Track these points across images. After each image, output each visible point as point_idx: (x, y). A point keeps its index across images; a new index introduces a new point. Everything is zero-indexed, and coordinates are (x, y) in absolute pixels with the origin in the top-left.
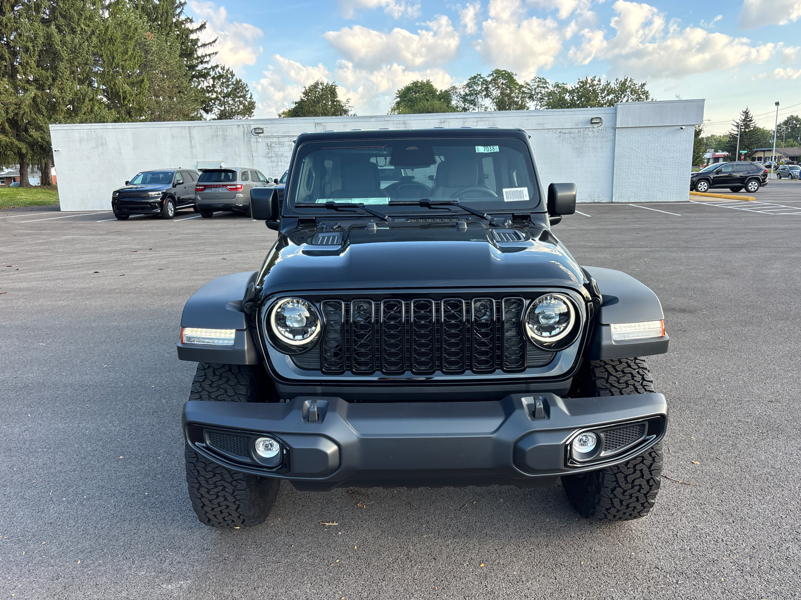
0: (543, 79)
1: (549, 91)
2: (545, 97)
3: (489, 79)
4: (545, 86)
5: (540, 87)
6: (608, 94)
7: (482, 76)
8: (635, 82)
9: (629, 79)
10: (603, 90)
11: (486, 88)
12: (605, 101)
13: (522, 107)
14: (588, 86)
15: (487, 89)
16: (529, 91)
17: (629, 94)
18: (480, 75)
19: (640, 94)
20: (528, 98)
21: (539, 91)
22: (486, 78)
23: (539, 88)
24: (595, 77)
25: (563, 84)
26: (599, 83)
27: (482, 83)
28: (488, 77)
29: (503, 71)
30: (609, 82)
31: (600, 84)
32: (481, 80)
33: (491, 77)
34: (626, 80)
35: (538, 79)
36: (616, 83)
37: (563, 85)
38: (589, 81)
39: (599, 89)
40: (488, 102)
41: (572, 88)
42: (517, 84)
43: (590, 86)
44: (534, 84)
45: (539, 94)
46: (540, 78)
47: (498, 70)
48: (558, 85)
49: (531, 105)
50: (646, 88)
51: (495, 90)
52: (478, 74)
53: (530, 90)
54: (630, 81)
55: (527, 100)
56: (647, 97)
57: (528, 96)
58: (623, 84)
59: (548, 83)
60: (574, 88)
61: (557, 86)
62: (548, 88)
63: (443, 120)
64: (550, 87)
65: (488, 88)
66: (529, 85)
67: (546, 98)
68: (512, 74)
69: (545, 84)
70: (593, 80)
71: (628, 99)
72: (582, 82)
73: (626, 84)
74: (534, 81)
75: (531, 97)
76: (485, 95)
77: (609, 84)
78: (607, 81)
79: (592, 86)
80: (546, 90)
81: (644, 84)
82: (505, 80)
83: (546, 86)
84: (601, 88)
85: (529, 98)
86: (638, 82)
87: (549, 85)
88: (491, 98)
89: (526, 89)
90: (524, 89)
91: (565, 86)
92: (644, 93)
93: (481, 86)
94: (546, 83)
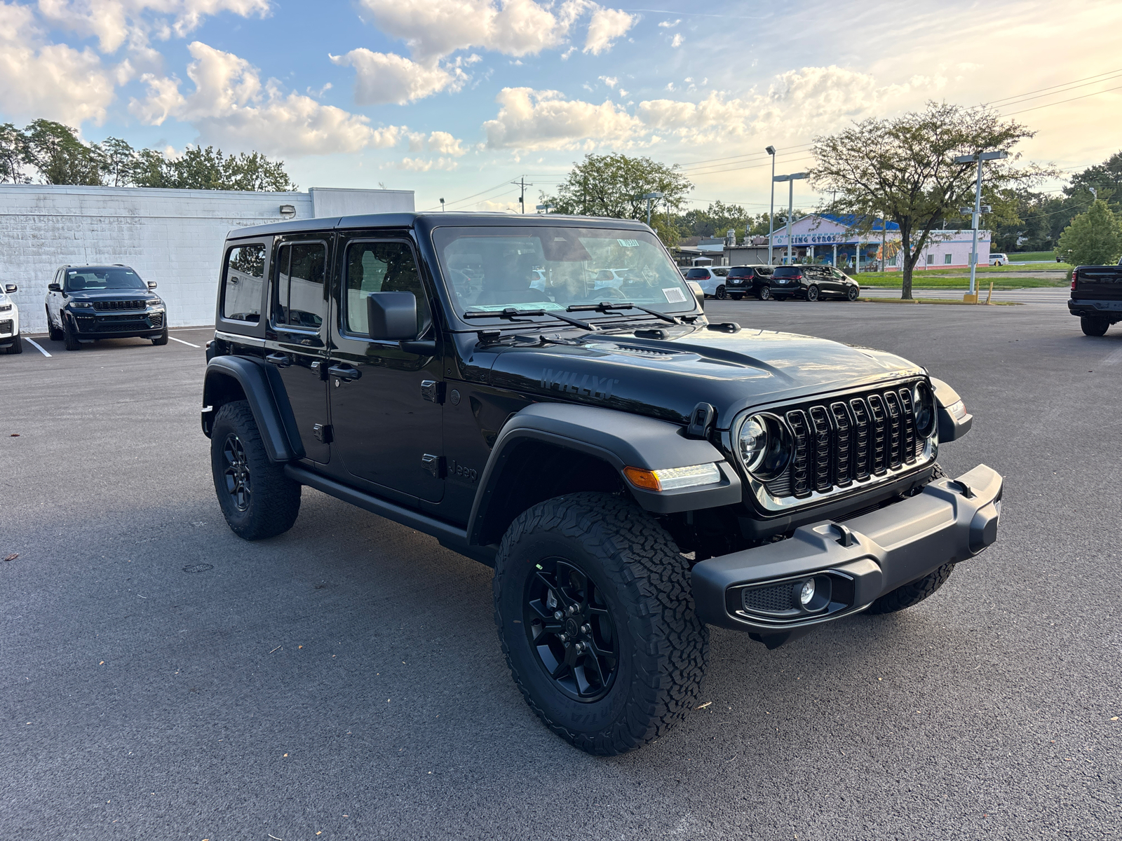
0: (123, 142)
1: (135, 160)
2: (129, 169)
3: (29, 134)
4: (127, 152)
5: (119, 153)
6: (234, 173)
7: (14, 127)
8: (268, 160)
9: (259, 156)
10: (226, 167)
11: (24, 148)
12: (231, 183)
13: (95, 182)
14: (203, 159)
15: (26, 150)
16: (100, 158)
17: (263, 176)
18: (11, 126)
19: (278, 179)
20: (101, 168)
21: (118, 159)
22: (23, 131)
23: (119, 155)
24: (211, 147)
25: (156, 152)
26: (219, 157)
27: (16, 139)
28: (26, 130)
29: (53, 123)
30: (233, 157)
31: (221, 159)
32: (15, 134)
33: (33, 131)
34: (255, 156)
35: (114, 141)
36: (242, 160)
37: (156, 154)
38: (203, 152)
39: (220, 165)
40: (30, 170)
41: (178, 159)
42: (81, 146)
43: (205, 160)
44: (108, 148)
45: (120, 164)
46: (117, 141)
47: (43, 121)
48: (148, 153)
49: (108, 179)
50: (284, 169)
51: (42, 153)
52: (6, 124)
53: (102, 156)
54: (261, 158)
55: (100, 172)
56: (286, 181)
57: (101, 165)
58: (253, 161)
59: (132, 148)
60: (181, 160)
61: (146, 154)
62: (133, 156)
63: (42, 196)
64: (136, 155)
65: (29, 147)
66: (99, 149)
67: (132, 172)
68: (69, 130)
69: (128, 150)
70: (208, 152)
71: (261, 183)
72: (192, 153)
73: (257, 162)
74: (108, 144)
75: (105, 167)
76: (23, 159)
77: (233, 159)
78: (231, 156)
79: (210, 160)
80: (131, 158)
81: (280, 164)
82: (58, 138)
83: (130, 154)
84: (224, 164)
85: (103, 168)
86: (273, 160)
87: (134, 152)
88: (37, 164)
89: (96, 155)
90: (92, 155)
91: (160, 155)
92: (282, 176)
93: (16, 144)
94: (127, 148)
